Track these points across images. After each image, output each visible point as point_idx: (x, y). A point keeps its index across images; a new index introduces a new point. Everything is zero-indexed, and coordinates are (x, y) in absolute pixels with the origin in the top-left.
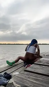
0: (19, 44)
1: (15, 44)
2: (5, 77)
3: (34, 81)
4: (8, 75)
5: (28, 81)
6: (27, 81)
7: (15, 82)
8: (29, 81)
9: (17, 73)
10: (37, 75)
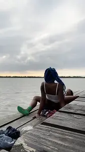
0: (33, 76)
1: (25, 77)
2: (9, 135)
3: (60, 142)
4: (13, 131)
5: (49, 141)
6: (47, 142)
7: (25, 142)
8: (51, 141)
9: (29, 128)
10: (64, 130)
